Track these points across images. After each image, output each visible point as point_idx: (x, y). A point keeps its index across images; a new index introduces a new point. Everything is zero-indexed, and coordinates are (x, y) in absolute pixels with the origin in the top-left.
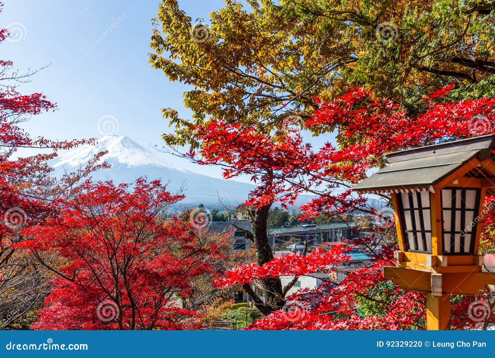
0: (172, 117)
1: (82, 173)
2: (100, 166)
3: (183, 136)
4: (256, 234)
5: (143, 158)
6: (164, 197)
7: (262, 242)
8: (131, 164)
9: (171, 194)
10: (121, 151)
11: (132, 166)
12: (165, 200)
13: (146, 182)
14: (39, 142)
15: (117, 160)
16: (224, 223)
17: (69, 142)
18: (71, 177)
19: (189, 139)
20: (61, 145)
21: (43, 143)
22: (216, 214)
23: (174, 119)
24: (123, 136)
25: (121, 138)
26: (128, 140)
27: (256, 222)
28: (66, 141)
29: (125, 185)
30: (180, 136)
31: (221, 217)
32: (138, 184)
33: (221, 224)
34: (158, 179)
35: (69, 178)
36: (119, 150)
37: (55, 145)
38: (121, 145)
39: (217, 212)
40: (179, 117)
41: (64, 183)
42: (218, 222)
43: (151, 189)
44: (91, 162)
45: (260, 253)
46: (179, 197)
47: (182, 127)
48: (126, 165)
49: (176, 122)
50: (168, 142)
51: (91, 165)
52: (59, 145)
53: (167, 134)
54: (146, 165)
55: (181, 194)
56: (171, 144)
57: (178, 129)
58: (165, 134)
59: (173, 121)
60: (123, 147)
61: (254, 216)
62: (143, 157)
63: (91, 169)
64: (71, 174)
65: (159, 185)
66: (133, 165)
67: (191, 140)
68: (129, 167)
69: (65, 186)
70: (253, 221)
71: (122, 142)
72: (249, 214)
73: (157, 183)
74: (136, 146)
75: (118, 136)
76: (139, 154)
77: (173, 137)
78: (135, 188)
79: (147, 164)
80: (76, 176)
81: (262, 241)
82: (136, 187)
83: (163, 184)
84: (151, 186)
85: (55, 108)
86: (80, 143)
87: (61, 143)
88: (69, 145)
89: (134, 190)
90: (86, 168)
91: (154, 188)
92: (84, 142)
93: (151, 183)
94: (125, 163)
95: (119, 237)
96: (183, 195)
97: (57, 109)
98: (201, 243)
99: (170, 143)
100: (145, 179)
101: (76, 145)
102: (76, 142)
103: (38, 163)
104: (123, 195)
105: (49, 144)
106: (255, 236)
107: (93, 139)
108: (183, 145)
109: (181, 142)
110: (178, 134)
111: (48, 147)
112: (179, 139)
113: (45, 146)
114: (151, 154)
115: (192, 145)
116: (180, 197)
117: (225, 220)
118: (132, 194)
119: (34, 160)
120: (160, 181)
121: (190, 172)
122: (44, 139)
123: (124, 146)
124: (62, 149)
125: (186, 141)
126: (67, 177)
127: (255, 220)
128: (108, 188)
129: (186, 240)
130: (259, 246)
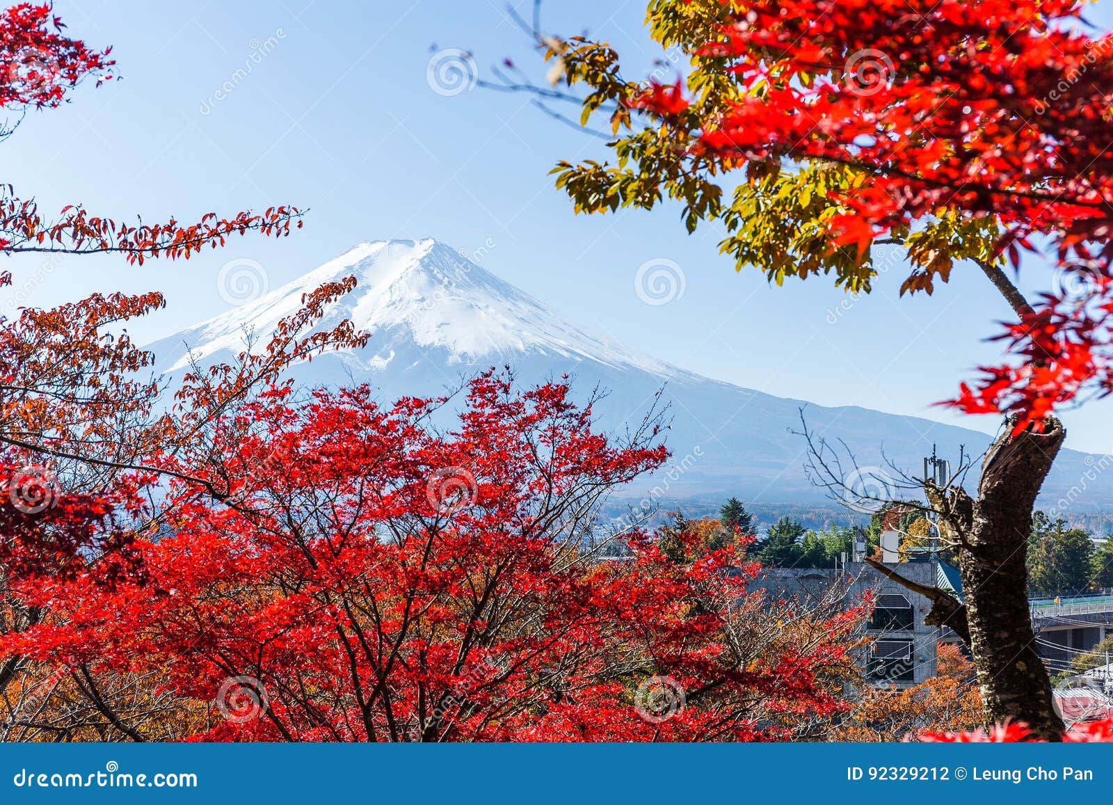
0: (591, 78)
1: (257, 369)
2: (325, 336)
3: (646, 166)
4: (978, 601)
5: (504, 326)
6: (584, 455)
7: (1007, 640)
8: (461, 348)
9: (611, 445)
10: (423, 300)
11: (464, 356)
12: (588, 468)
13: (506, 391)
14: (70, 230)
15: (410, 334)
16: (825, 573)
17: (184, 224)
18: (216, 382)
19: (673, 175)
20: (154, 237)
21: (86, 231)
22: (792, 540)
23: (603, 86)
24: (431, 242)
25: (422, 249)
26: (447, 258)
27: (978, 551)
28: (173, 223)
29: (419, 404)
30: (633, 166)
31: (813, 553)
32: (479, 400)
33: (813, 577)
34: (558, 381)
35: (207, 389)
36: (415, 295)
37: (131, 238)
38: (423, 277)
39: (798, 530)
40: (624, 76)
41: (188, 407)
42: (801, 572)
43: (530, 420)
44: (289, 322)
45: (998, 690)
46: (644, 455)
47: (641, 123)
48: (444, 352)
49: (612, 96)
50: (582, 199)
51: (290, 335)
52: (149, 238)
53: (576, 162)
54: (517, 351)
55: (652, 446)
56: (596, 205)
57: (622, 132)
58: (564, 165)
59: (598, 94)
60: (432, 284)
61: (969, 521)
62: (506, 321)
63: (289, 349)
64: (215, 372)
65: (560, 407)
66: (471, 353)
67: (681, 180)
68: (453, 359)
69: (194, 417)
70: (966, 545)
71: (427, 265)
72: (945, 514)
73: (552, 397)
74: (479, 277)
75: (410, 243)
76: (492, 310)
77: (603, 174)
78: (463, 417)
79: (521, 347)
80: (233, 380)
81: (1005, 635)
82: (467, 411)
83: (576, 398)
84: (530, 408)
85: (104, 72)
86: (230, 228)
87: (155, 233)
88: (189, 240)
89: (459, 426)
90: (270, 348)
91: (541, 417)
92: (244, 223)
93: (530, 395)
94: (437, 344)
95: (399, 616)
96: (662, 448)
97: (115, 78)
98: (734, 652)
99: (592, 200)
100: (505, 380)
101: (217, 239)
102: (212, 225)
103: (93, 332)
104: (417, 447)
105: (112, 238)
106: (973, 610)
107: (281, 210)
108: (648, 204)
109: (638, 192)
110: (624, 153)
111: (104, 247)
112: (629, 179)
113: (95, 244)
114: (534, 309)
115: (691, 200)
116: (648, 455)
117: (830, 565)
118: (451, 440)
119: (78, 316)
120: (564, 390)
121: (690, 374)
122: (87, 219)
123: (433, 281)
124: (162, 253)
125: (661, 187)
126: (199, 384)
127: (973, 539)
128: (352, 415)
129: (677, 634)
130: (994, 659)
